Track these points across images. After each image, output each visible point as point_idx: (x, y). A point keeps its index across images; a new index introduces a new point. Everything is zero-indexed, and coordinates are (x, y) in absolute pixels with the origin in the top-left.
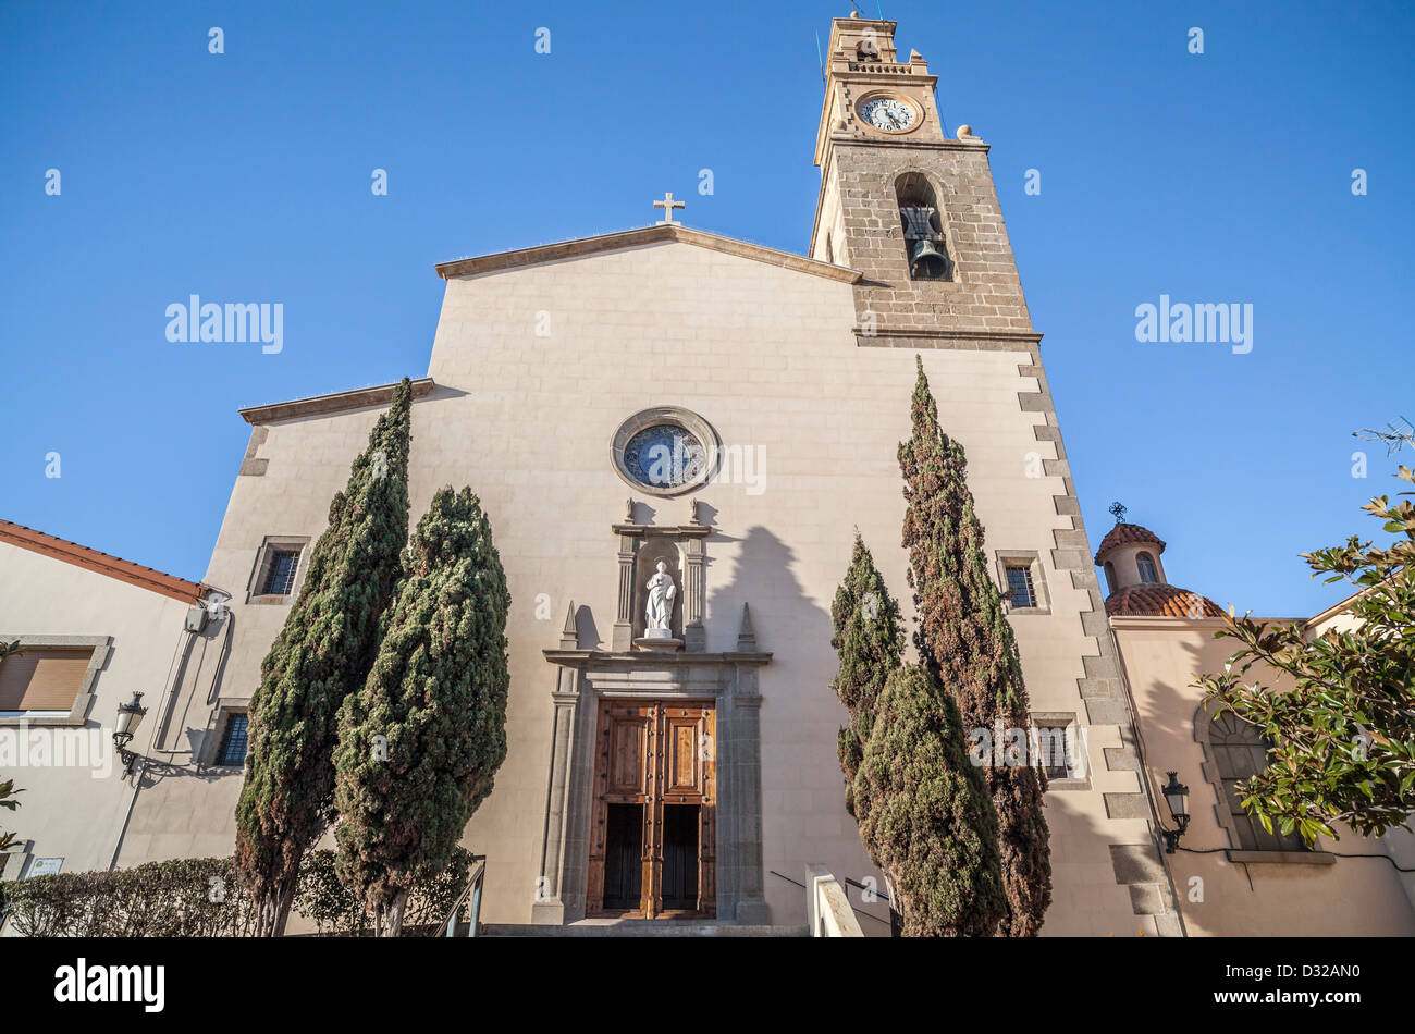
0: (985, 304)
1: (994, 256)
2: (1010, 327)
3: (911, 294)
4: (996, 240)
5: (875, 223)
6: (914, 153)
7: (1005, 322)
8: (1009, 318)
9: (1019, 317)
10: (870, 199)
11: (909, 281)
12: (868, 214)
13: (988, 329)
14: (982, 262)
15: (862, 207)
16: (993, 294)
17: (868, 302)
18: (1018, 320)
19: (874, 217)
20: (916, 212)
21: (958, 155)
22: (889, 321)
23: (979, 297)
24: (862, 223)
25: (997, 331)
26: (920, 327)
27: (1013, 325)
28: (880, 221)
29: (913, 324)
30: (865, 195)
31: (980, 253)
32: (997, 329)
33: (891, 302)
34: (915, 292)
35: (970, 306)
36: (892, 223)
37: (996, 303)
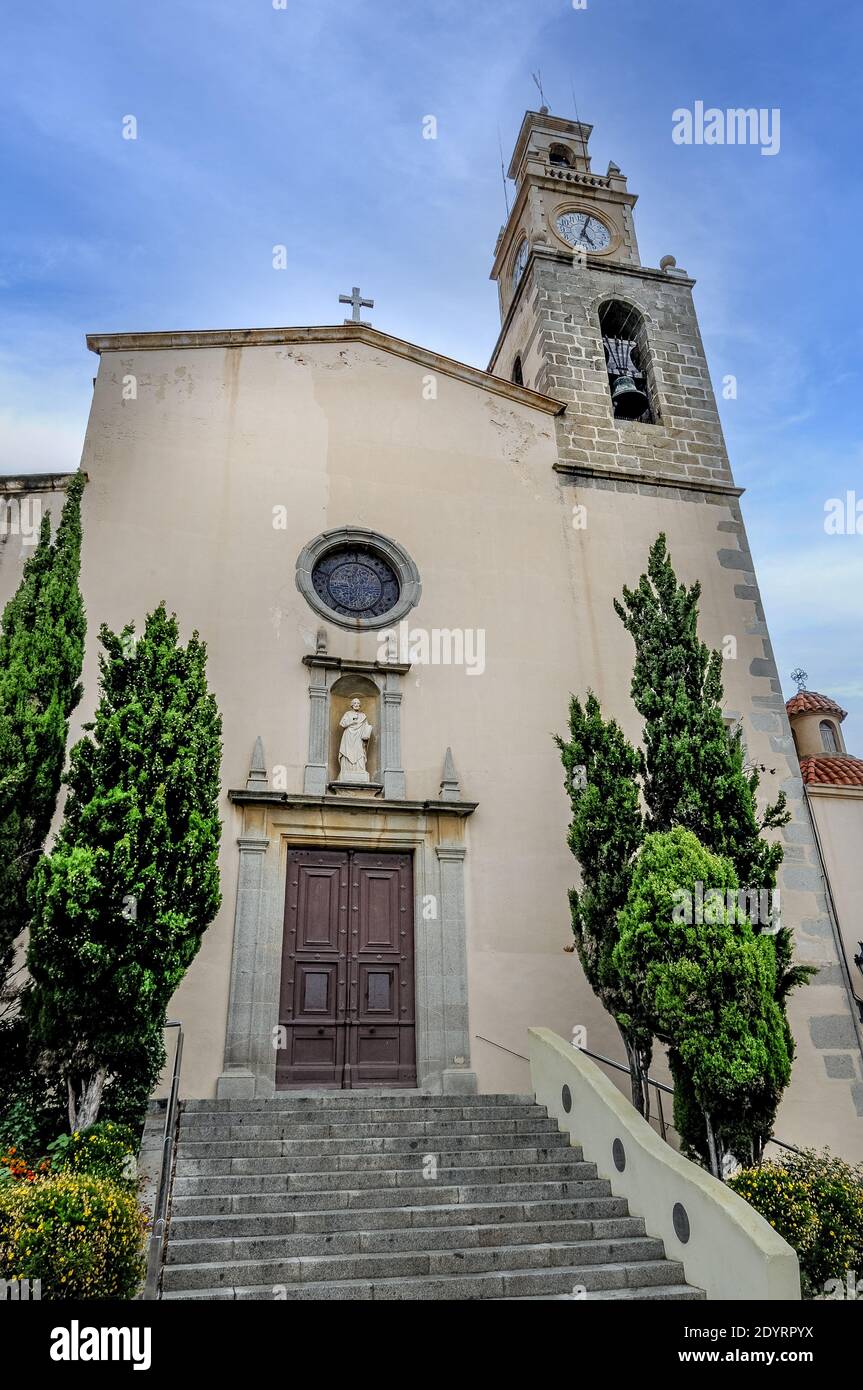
0: (688, 453)
1: (697, 401)
2: (712, 479)
3: (613, 433)
4: (700, 385)
5: (577, 351)
6: (618, 280)
7: (706, 473)
8: (711, 469)
9: (720, 469)
10: (572, 324)
11: (612, 419)
12: (571, 340)
13: (690, 478)
14: (685, 406)
15: (564, 333)
16: (696, 442)
17: (571, 437)
18: (719, 471)
19: (577, 345)
20: (617, 345)
21: (664, 287)
22: (593, 460)
23: (682, 444)
24: (564, 349)
25: (699, 482)
26: (624, 470)
27: (714, 477)
28: (583, 349)
29: (616, 466)
30: (568, 320)
31: (684, 397)
32: (699, 479)
33: (594, 440)
34: (619, 431)
35: (672, 452)
36: (596, 353)
37: (698, 452)
